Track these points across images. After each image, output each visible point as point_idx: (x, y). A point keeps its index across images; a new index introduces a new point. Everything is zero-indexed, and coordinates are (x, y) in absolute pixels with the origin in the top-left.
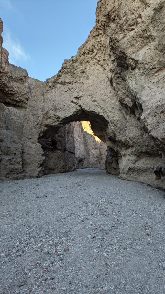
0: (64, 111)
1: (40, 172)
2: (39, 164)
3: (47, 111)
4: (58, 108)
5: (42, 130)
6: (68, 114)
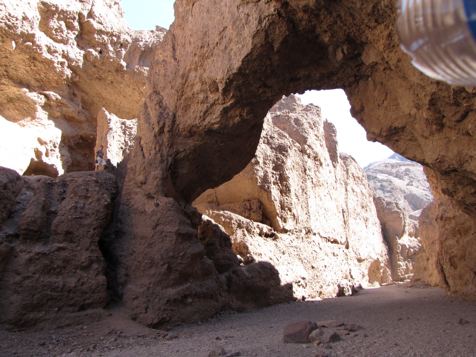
0: (224, 51)
1: (177, 302)
2: (169, 270)
5: (181, 150)
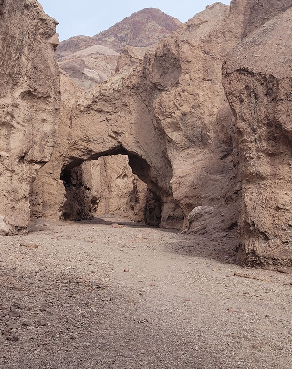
2: (60, 206)
3: (76, 141)
4: (90, 139)
5: (66, 162)
6: (103, 149)
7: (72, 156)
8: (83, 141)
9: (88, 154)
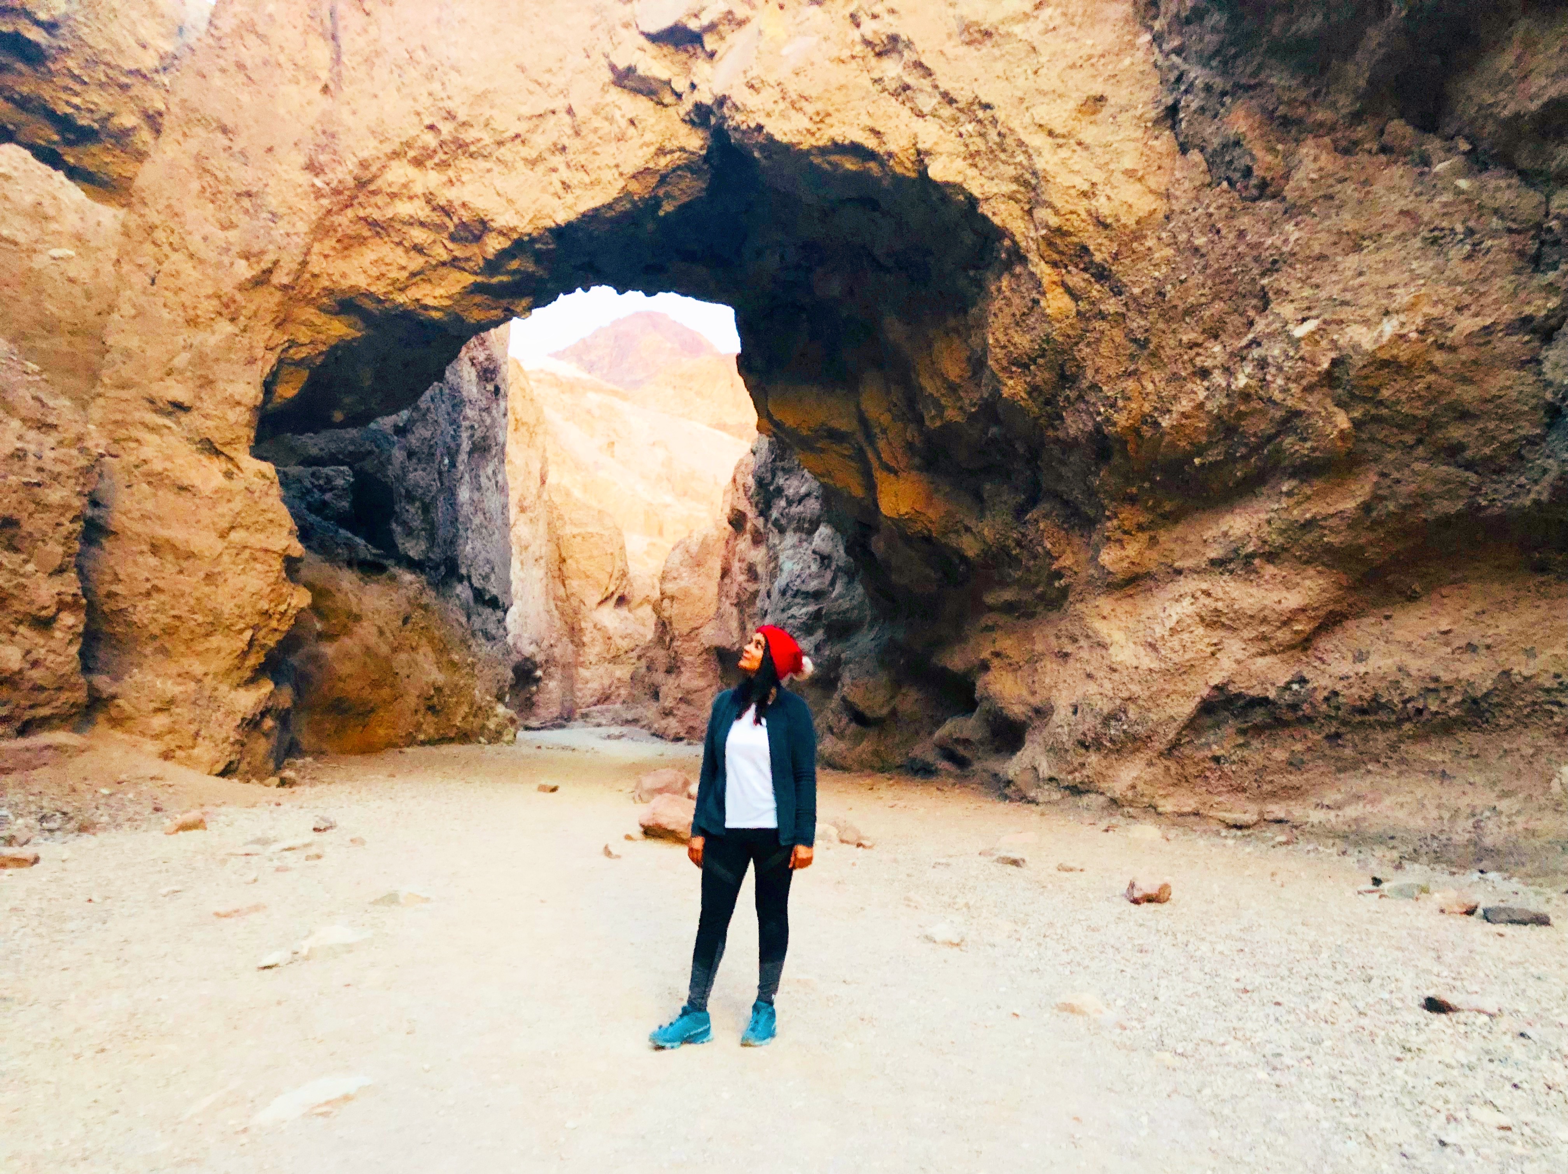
0: (533, 163)
1: (251, 724)
2: (251, 644)
3: (364, 165)
4: (468, 135)
5: (303, 340)
6: (569, 198)
7: (345, 284)
8: (418, 163)
9: (454, 263)
